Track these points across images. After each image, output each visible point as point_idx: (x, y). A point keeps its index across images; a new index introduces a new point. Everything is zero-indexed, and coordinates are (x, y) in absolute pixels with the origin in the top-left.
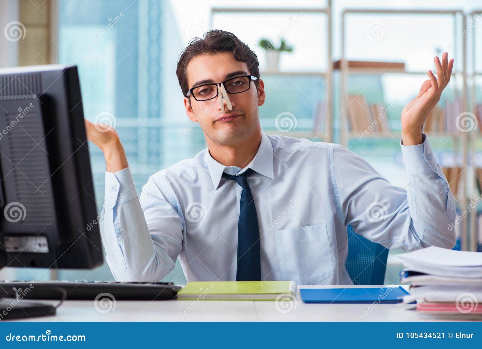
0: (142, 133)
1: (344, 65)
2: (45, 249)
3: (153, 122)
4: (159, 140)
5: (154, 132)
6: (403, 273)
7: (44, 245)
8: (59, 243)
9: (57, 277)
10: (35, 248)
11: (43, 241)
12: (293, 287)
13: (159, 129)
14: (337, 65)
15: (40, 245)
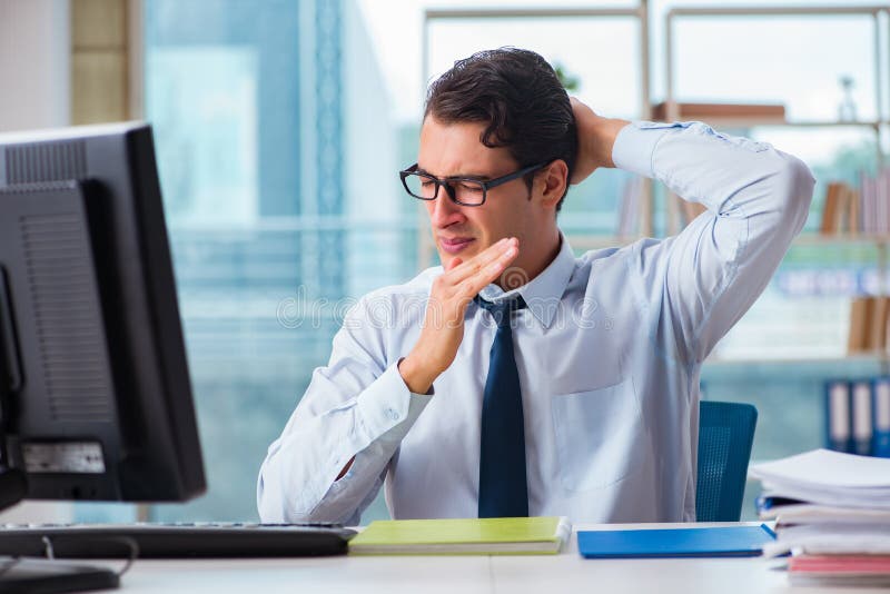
0: (310, 242)
1: (672, 112)
2: (97, 467)
3: (330, 222)
4: (341, 256)
5: (331, 240)
6: (761, 501)
7: (96, 459)
8: (123, 454)
9: (149, 517)
10: (79, 465)
11: (94, 451)
12: (563, 527)
13: (340, 234)
14: (659, 113)
15: (88, 459)
